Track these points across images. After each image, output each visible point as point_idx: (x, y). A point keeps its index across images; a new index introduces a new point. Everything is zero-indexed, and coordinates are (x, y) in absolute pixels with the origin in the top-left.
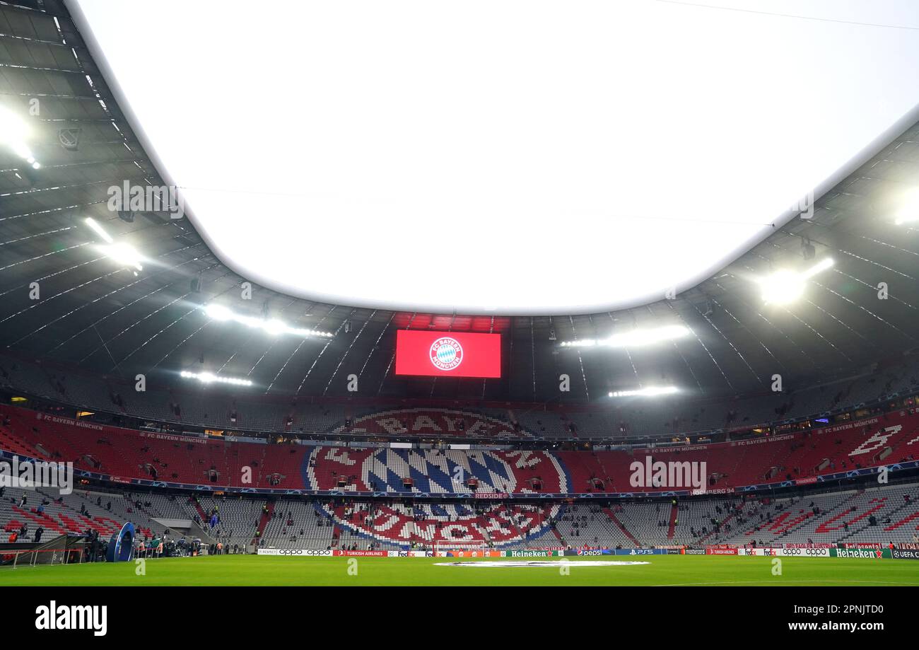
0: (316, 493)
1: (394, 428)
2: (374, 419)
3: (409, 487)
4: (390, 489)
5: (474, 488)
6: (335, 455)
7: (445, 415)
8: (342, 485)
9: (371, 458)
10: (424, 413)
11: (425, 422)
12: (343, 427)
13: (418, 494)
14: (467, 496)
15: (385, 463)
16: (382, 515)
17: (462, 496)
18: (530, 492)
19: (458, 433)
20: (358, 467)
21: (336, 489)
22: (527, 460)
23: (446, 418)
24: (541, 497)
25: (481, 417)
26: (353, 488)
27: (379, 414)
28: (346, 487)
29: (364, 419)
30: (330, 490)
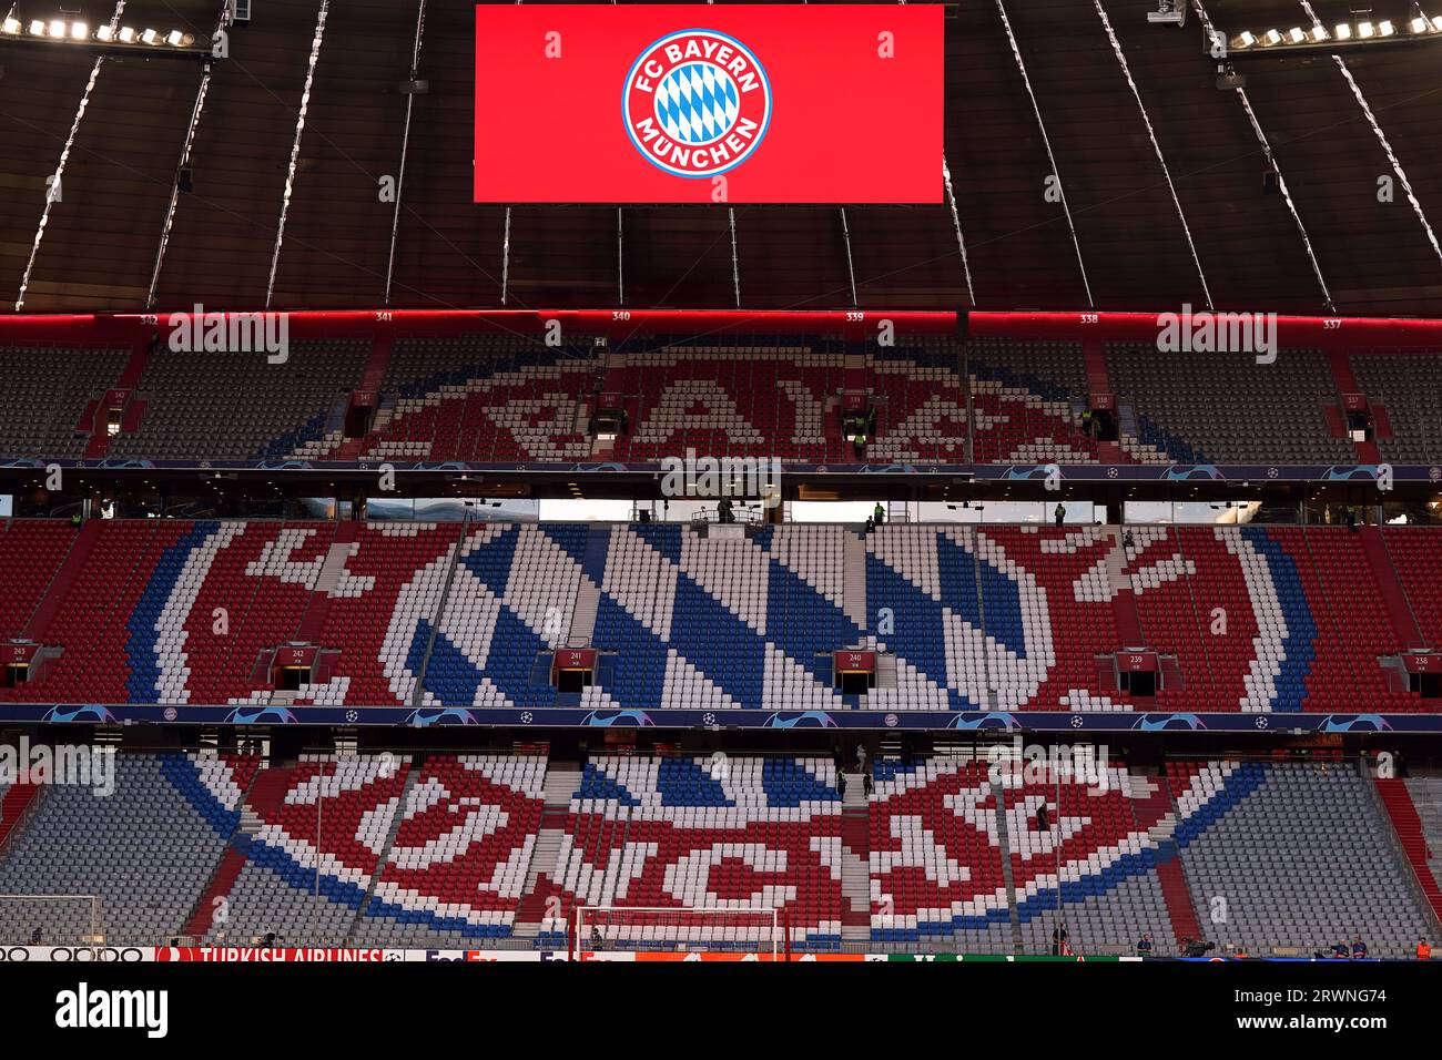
0: (170, 715)
1: (552, 438)
2: (478, 400)
3: (572, 684)
4: (489, 696)
5: (853, 686)
6: (296, 556)
7: (789, 370)
8: (290, 681)
9: (442, 563)
10: (703, 370)
11: (699, 409)
12: (335, 438)
13: (602, 714)
14: (815, 721)
15: (497, 584)
16: (441, 801)
17: (790, 724)
18: (1103, 705)
19: (835, 448)
20: (377, 608)
21: (258, 698)
22: (1131, 568)
23: (794, 389)
24: (1146, 727)
25: (950, 380)
26: (331, 693)
27: (501, 379)
28: (304, 691)
29: (433, 399)
30: (232, 701)
